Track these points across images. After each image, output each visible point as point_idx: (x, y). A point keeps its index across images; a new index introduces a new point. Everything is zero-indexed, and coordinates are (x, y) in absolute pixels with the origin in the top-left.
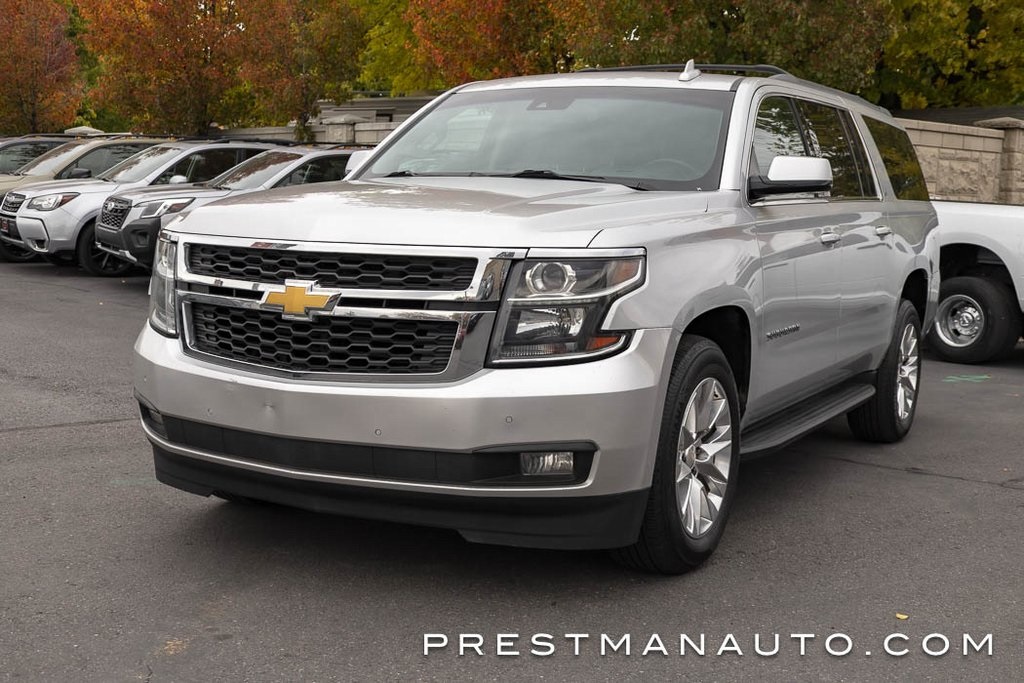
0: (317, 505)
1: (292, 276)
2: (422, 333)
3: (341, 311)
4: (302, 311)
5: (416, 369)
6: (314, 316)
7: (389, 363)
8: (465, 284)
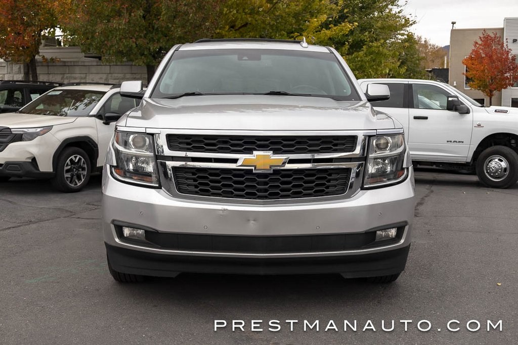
0: (262, 271)
1: (256, 150)
2: (330, 175)
3: (289, 166)
4: (268, 168)
5: (327, 194)
6: (273, 170)
7: (314, 192)
8: (353, 149)
